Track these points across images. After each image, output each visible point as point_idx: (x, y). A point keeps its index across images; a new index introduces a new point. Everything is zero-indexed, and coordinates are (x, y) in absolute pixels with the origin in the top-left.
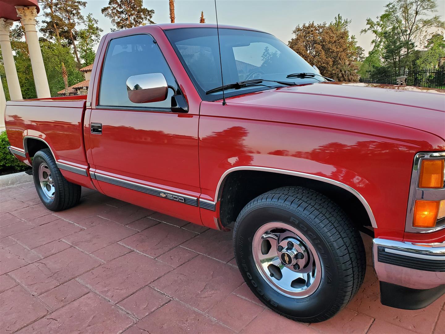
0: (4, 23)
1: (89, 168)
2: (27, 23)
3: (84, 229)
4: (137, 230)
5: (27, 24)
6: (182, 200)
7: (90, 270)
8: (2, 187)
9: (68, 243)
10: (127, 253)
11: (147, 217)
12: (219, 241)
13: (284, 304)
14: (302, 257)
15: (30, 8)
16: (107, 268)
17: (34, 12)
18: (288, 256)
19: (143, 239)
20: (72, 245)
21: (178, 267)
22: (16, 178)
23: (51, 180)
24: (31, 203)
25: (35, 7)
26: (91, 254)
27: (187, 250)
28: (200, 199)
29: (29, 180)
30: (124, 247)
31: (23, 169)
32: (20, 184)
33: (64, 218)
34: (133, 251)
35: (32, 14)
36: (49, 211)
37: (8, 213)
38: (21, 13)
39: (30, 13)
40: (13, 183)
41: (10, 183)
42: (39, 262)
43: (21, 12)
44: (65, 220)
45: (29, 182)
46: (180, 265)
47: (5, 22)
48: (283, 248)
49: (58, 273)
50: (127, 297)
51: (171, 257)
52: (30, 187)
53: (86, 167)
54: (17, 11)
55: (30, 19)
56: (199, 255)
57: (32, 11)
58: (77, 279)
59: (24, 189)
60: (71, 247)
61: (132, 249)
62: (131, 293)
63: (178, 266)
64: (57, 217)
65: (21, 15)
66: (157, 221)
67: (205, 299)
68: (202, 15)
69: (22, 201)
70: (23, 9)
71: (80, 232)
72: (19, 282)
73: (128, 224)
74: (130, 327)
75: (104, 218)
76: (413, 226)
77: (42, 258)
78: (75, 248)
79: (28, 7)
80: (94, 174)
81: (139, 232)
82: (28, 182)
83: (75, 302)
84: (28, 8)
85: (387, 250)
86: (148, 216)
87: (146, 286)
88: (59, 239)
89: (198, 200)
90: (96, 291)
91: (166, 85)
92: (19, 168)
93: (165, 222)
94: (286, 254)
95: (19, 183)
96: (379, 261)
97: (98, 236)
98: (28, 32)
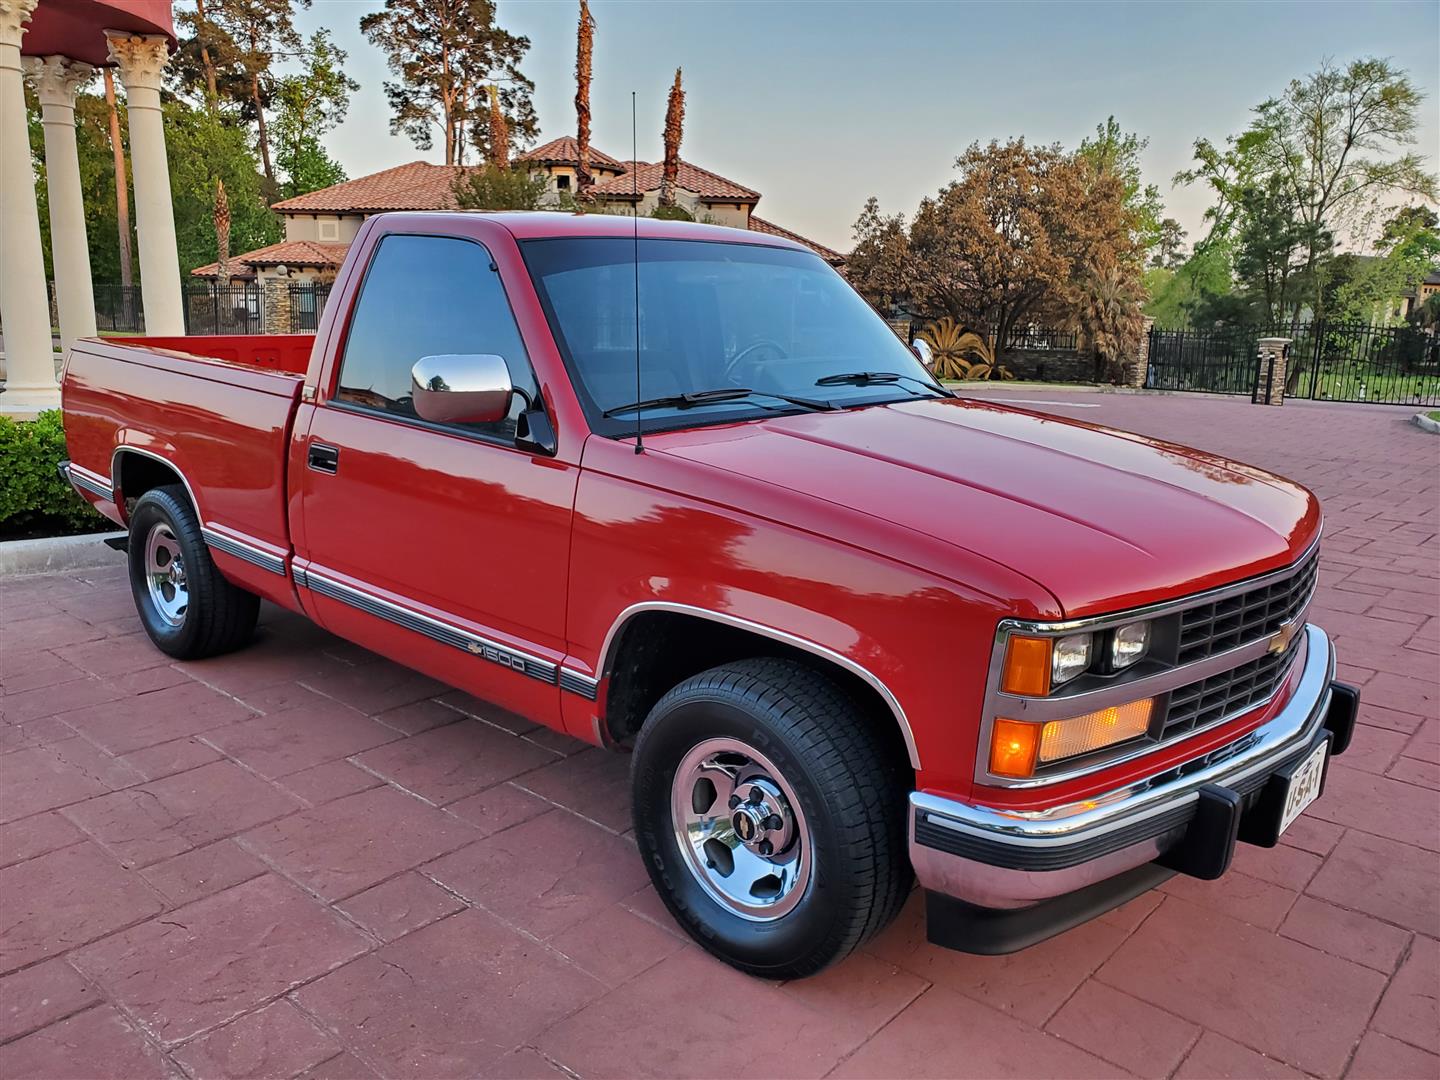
0: (62, 71)
1: (291, 555)
2: (136, 85)
3: (260, 716)
4: (402, 731)
5: (136, 87)
6: (520, 665)
7: (271, 821)
8: (27, 573)
9: (216, 748)
10: (369, 789)
11: (432, 700)
13: (728, 933)
14: (779, 825)
15: (150, 39)
16: (316, 820)
17: (159, 54)
18: (748, 820)
19: (415, 756)
20: (225, 753)
21: (497, 832)
22: (68, 550)
23: (178, 571)
24: (112, 630)
25: (165, 40)
26: (275, 783)
27: (527, 794)
28: (562, 668)
29: (103, 560)
30: (364, 771)
31: (91, 528)
32: (79, 570)
33: (206, 681)
34: (386, 784)
35: (151, 59)
36: (162, 657)
37: (48, 650)
38: (120, 52)
39: (148, 56)
40: (57, 565)
41: (48, 563)
42: (139, 788)
43: (122, 50)
44: (208, 685)
45: (106, 567)
46: (501, 828)
47: (66, 67)
48: (740, 801)
49: (189, 819)
50: (360, 892)
51: (482, 807)
52: (110, 582)
53: (284, 552)
54: (110, 44)
55: (147, 73)
56: (555, 808)
57: (153, 50)
58: (237, 839)
59: (90, 585)
60: (224, 758)
61: (383, 778)
62: (372, 883)
63: (497, 830)
64: (187, 676)
65: (118, 59)
66: (458, 713)
67: (549, 912)
68: (678, 80)
69: (87, 620)
70: (129, 41)
71: (250, 722)
72: (89, 833)
73: (379, 713)
74: (361, 956)
75: (317, 691)
76: (989, 771)
77: (147, 779)
78: (233, 762)
79: (144, 36)
80: (305, 573)
81: (406, 737)
82: (100, 564)
83: (230, 892)
84: (144, 40)
85: (931, 818)
86: (435, 697)
87: (410, 870)
88: (192, 736)
89: (557, 669)
90: (284, 872)
91: (508, 387)
92: (78, 524)
93: (479, 719)
94: (743, 817)
95: (75, 567)
96: (917, 841)
97: (296, 736)
98: (133, 110)
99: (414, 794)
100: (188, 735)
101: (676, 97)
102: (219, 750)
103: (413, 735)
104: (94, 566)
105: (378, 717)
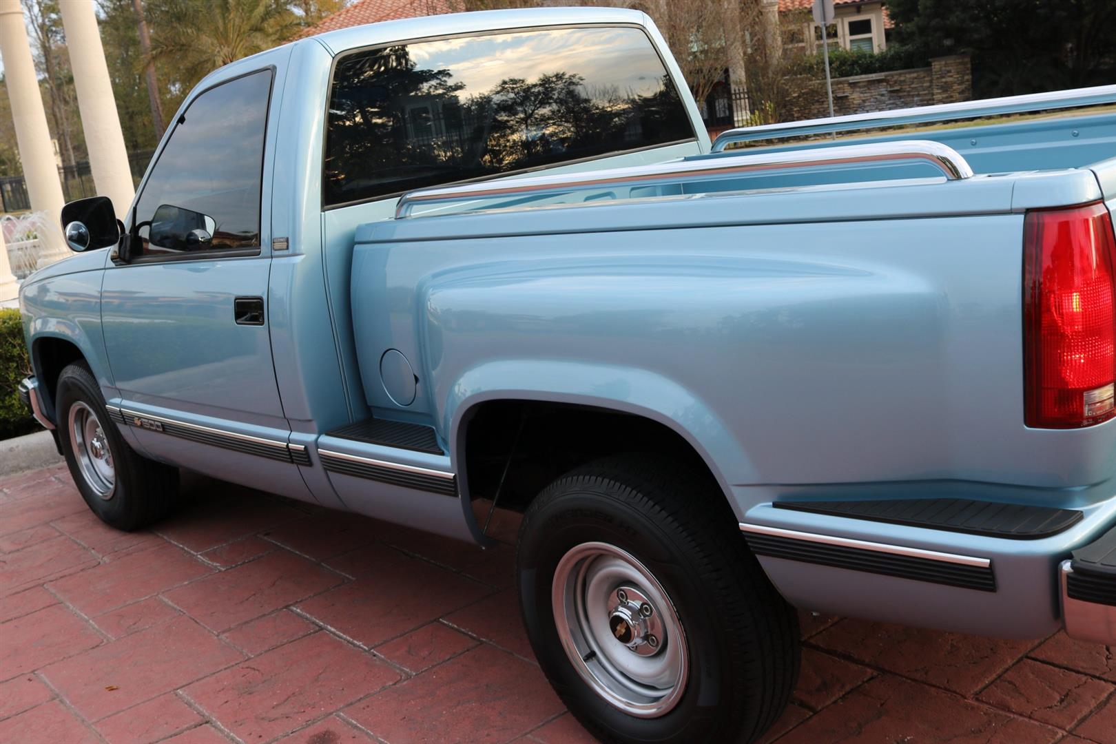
99: (232, 734)
100: (30, 670)
102: (53, 688)
103: (258, 656)
104: (16, 471)
105: (227, 634)
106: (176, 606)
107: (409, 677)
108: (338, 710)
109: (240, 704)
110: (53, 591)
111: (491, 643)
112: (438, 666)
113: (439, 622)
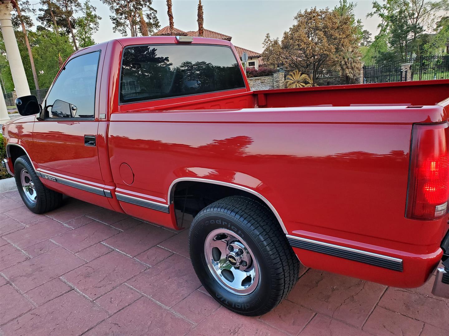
2: (2, 19)
3: (30, 258)
4: (85, 260)
7: (17, 318)
10: (65, 293)
11: (101, 242)
12: (169, 278)
15: (5, 2)
16: (37, 315)
17: (9, 7)
19: (89, 273)
20: (8, 280)
21: (115, 313)
26: (25, 295)
27: (132, 289)
30: (65, 283)
34: (73, 289)
35: (7, 9)
39: (5, 8)
44: (14, 245)
46: (118, 310)
55: (5, 14)
56: (143, 296)
57: (6, 6)
60: (8, 283)
61: (73, 286)
66: (110, 248)
68: (200, 2)
71: (24, 262)
78: (11, 285)
79: (2, 1)
81: (87, 263)
93: (118, 250)
98: (4, 28)
99: (83, 294)
101: (200, 8)
102: (7, 279)
103: (91, 261)
105: (78, 253)
106: (57, 243)
107: (149, 268)
108: (124, 282)
109: (86, 281)
110: (6, 239)
111: (177, 253)
112: (160, 263)
113: (157, 246)
